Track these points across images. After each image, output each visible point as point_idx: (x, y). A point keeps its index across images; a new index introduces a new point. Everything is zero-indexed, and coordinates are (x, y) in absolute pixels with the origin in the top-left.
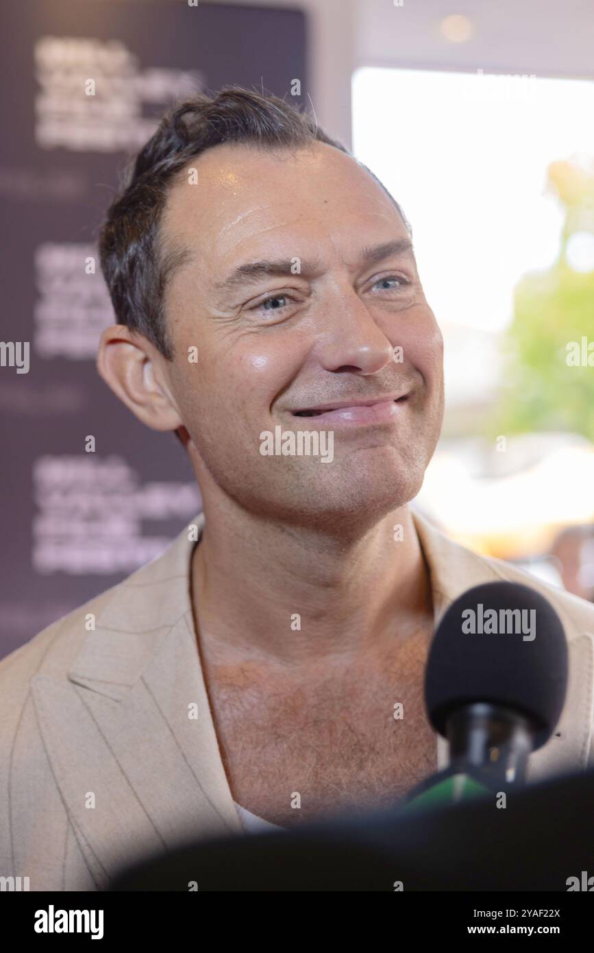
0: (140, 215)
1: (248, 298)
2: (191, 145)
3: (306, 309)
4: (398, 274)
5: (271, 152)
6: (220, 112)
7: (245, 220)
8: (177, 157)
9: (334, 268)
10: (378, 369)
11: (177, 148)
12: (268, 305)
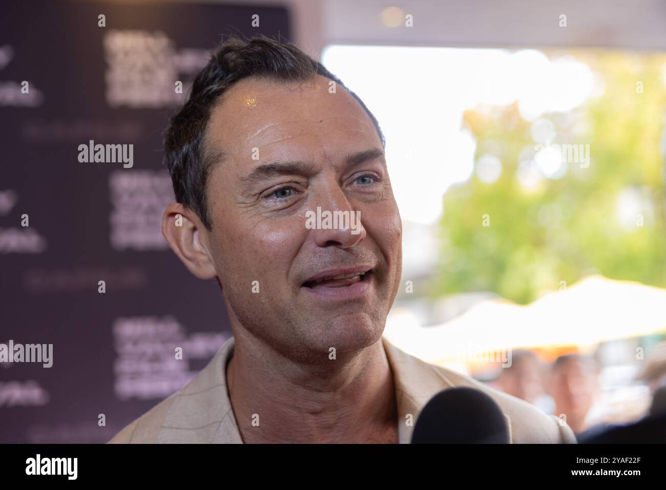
0: (191, 125)
1: (264, 189)
2: (230, 76)
3: (305, 199)
4: (371, 173)
5: (284, 84)
6: (250, 55)
7: (263, 132)
8: (219, 84)
9: (325, 169)
10: (353, 244)
11: (219, 78)
12: (278, 194)
